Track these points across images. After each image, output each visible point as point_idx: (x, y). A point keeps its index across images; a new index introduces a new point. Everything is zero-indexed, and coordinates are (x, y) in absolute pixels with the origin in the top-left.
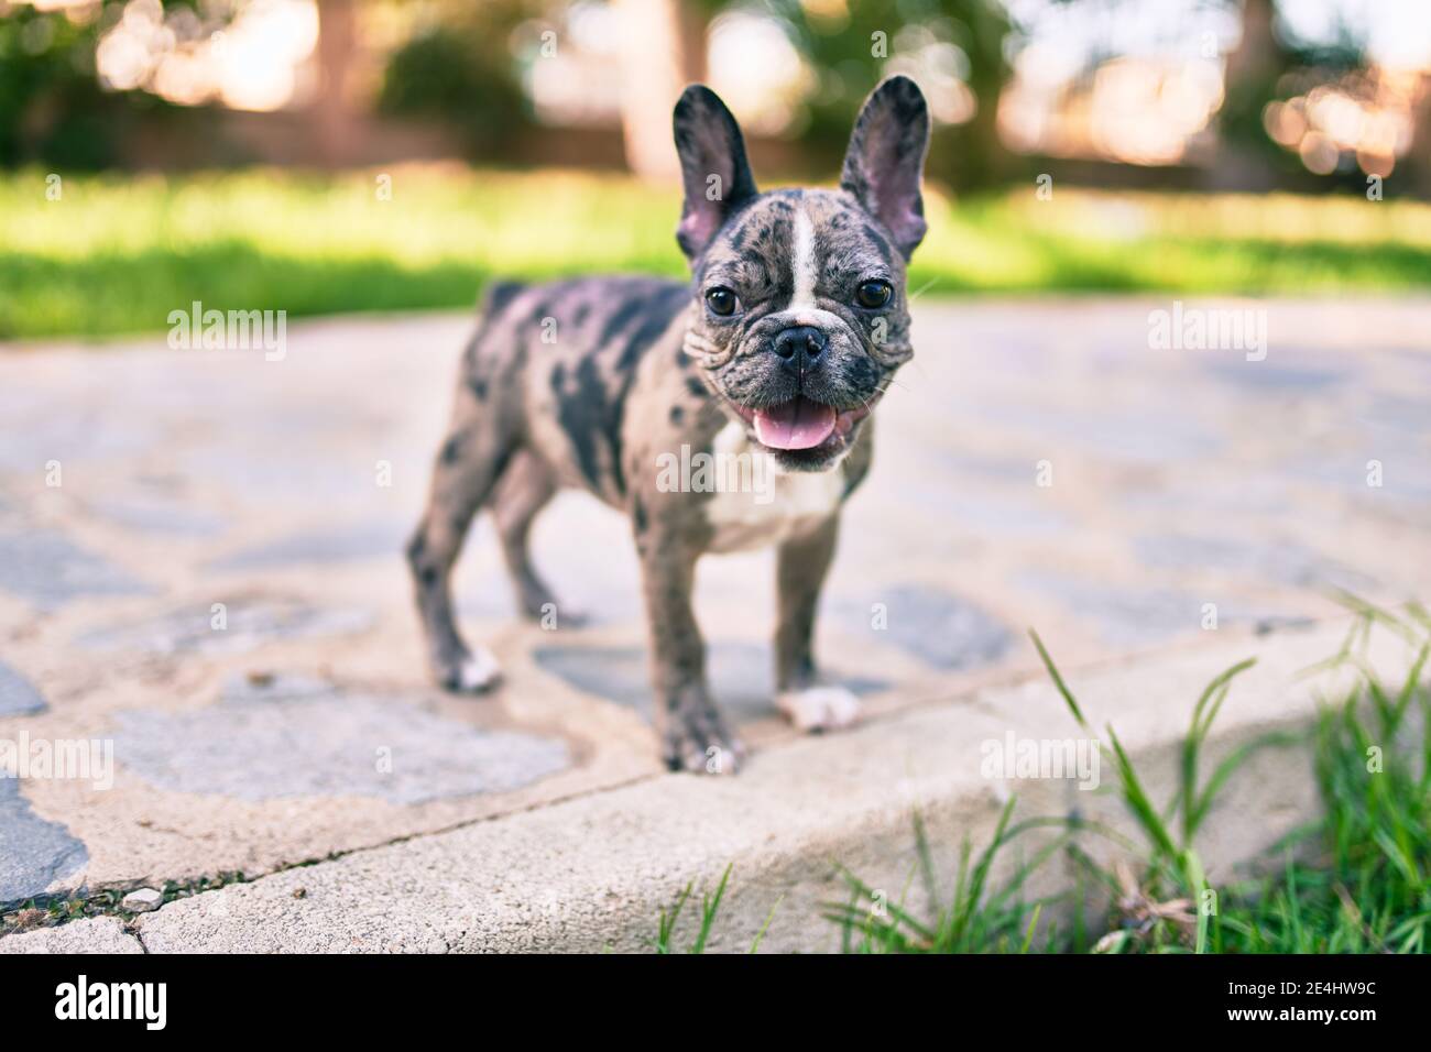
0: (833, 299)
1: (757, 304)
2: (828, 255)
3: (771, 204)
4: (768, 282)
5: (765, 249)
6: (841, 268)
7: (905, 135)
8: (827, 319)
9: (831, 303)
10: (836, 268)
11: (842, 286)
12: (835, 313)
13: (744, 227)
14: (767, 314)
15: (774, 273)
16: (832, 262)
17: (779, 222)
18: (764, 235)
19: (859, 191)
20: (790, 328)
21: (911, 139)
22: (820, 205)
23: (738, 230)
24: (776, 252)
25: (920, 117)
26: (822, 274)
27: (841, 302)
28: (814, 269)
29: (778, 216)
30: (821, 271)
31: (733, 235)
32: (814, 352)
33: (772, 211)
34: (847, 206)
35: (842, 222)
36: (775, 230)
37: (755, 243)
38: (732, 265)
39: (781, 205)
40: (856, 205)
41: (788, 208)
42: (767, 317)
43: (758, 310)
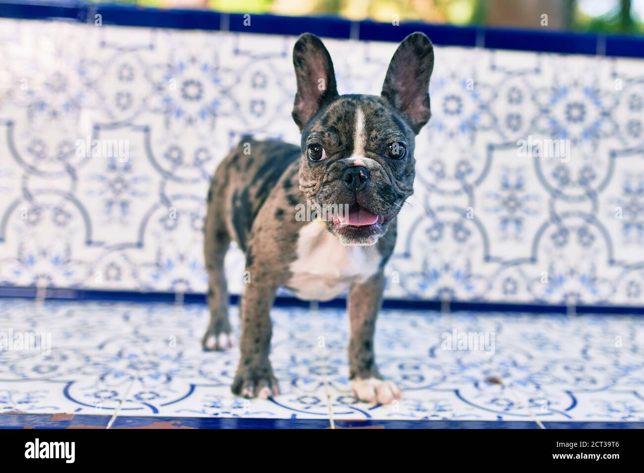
0: (374, 152)
1: (334, 154)
2: (372, 130)
3: (344, 102)
4: (340, 144)
5: (340, 126)
6: (379, 136)
7: (420, 64)
8: (370, 163)
9: (373, 154)
10: (376, 137)
11: (380, 146)
12: (375, 160)
13: (329, 113)
14: (339, 159)
15: (343, 139)
16: (374, 133)
17: (347, 113)
18: (339, 119)
19: (390, 96)
20: (350, 167)
21: (424, 66)
22: (369, 104)
23: (325, 115)
24: (345, 128)
25: (429, 55)
26: (369, 140)
27: (379, 154)
28: (364, 138)
29: (347, 109)
30: (368, 139)
31: (323, 117)
32: (362, 179)
33: (343, 106)
34: (383, 104)
35: (380, 113)
36: (345, 116)
37: (335, 123)
38: (322, 133)
39: (349, 103)
40: (388, 104)
41: (353, 105)
42: (339, 161)
43: (333, 158)
